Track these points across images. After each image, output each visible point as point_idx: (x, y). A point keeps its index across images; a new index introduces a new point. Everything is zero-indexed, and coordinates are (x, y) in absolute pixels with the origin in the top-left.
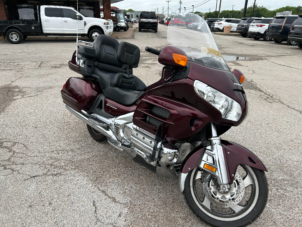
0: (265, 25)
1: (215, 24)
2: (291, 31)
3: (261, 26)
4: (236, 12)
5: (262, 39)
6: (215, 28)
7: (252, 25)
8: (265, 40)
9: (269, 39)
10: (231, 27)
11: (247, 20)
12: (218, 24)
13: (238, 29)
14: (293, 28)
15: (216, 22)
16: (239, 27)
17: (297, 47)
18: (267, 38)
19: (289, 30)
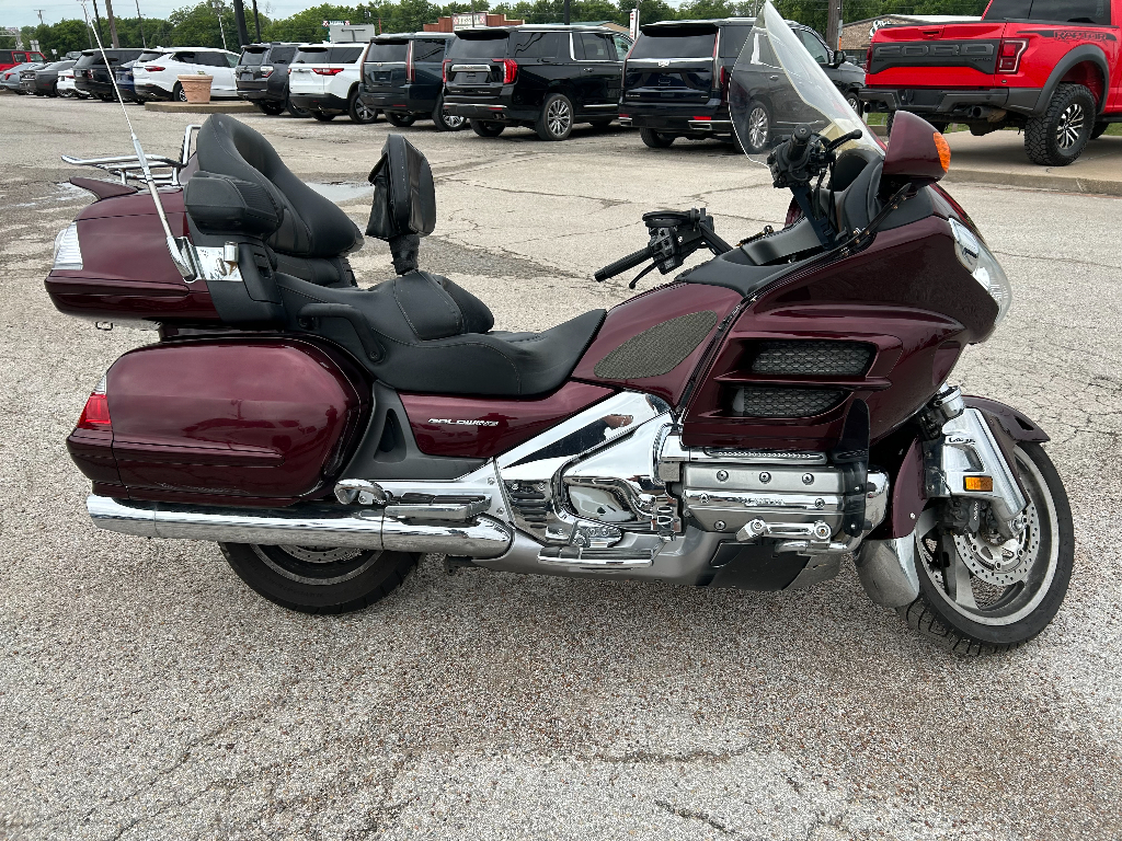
0: (343, 70)
1: (135, 72)
2: (448, 84)
3: (333, 72)
4: (153, 24)
5: (348, 118)
6: (141, 87)
7: (300, 71)
8: (357, 121)
9: (369, 114)
10: (210, 80)
11: (267, 54)
12: (150, 70)
13: (241, 86)
14: (452, 75)
15: (137, 63)
16: (245, 78)
17: (473, 133)
18: (362, 113)
19: (441, 84)
